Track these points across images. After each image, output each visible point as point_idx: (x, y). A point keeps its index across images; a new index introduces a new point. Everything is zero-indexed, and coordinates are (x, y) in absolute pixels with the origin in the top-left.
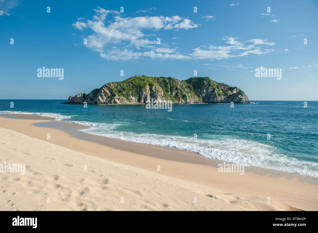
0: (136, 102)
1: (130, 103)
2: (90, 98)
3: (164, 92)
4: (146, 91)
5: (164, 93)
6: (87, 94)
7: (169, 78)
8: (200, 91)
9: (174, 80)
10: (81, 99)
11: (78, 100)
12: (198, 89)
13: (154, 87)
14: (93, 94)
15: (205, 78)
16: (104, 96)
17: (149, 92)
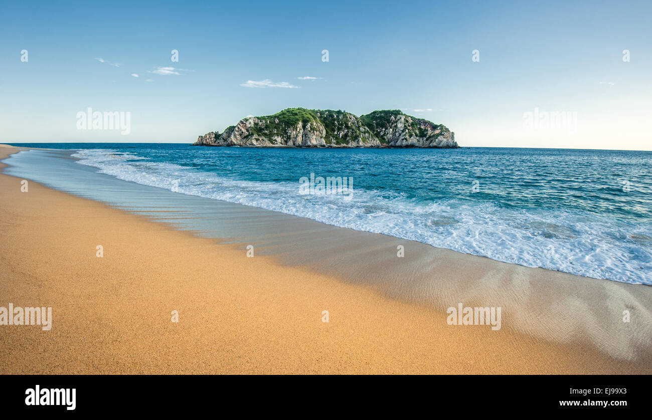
0: (282, 144)
1: (274, 145)
2: (223, 138)
3: (326, 130)
4: (296, 130)
5: (327, 132)
6: (220, 133)
7: (339, 112)
8: (385, 131)
9: (345, 115)
10: (213, 139)
11: (208, 141)
12: (382, 128)
13: (309, 124)
14: (226, 133)
15: (394, 111)
16: (238, 136)
17: (302, 131)
